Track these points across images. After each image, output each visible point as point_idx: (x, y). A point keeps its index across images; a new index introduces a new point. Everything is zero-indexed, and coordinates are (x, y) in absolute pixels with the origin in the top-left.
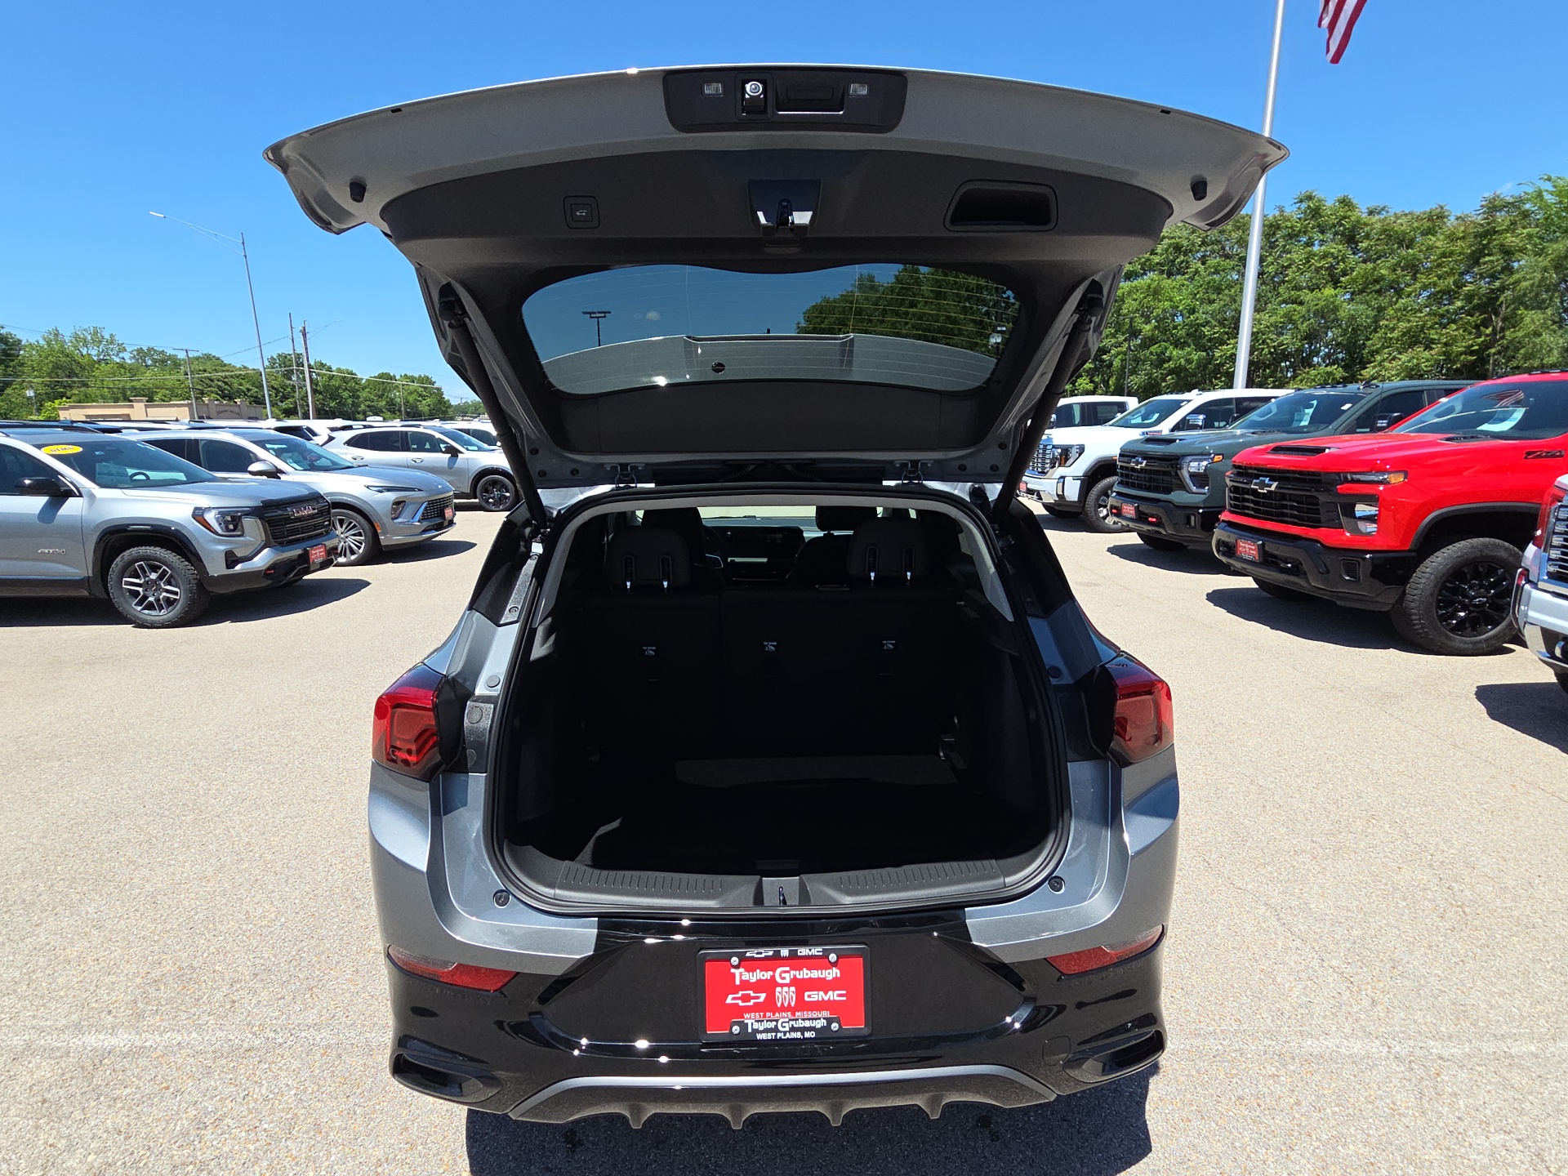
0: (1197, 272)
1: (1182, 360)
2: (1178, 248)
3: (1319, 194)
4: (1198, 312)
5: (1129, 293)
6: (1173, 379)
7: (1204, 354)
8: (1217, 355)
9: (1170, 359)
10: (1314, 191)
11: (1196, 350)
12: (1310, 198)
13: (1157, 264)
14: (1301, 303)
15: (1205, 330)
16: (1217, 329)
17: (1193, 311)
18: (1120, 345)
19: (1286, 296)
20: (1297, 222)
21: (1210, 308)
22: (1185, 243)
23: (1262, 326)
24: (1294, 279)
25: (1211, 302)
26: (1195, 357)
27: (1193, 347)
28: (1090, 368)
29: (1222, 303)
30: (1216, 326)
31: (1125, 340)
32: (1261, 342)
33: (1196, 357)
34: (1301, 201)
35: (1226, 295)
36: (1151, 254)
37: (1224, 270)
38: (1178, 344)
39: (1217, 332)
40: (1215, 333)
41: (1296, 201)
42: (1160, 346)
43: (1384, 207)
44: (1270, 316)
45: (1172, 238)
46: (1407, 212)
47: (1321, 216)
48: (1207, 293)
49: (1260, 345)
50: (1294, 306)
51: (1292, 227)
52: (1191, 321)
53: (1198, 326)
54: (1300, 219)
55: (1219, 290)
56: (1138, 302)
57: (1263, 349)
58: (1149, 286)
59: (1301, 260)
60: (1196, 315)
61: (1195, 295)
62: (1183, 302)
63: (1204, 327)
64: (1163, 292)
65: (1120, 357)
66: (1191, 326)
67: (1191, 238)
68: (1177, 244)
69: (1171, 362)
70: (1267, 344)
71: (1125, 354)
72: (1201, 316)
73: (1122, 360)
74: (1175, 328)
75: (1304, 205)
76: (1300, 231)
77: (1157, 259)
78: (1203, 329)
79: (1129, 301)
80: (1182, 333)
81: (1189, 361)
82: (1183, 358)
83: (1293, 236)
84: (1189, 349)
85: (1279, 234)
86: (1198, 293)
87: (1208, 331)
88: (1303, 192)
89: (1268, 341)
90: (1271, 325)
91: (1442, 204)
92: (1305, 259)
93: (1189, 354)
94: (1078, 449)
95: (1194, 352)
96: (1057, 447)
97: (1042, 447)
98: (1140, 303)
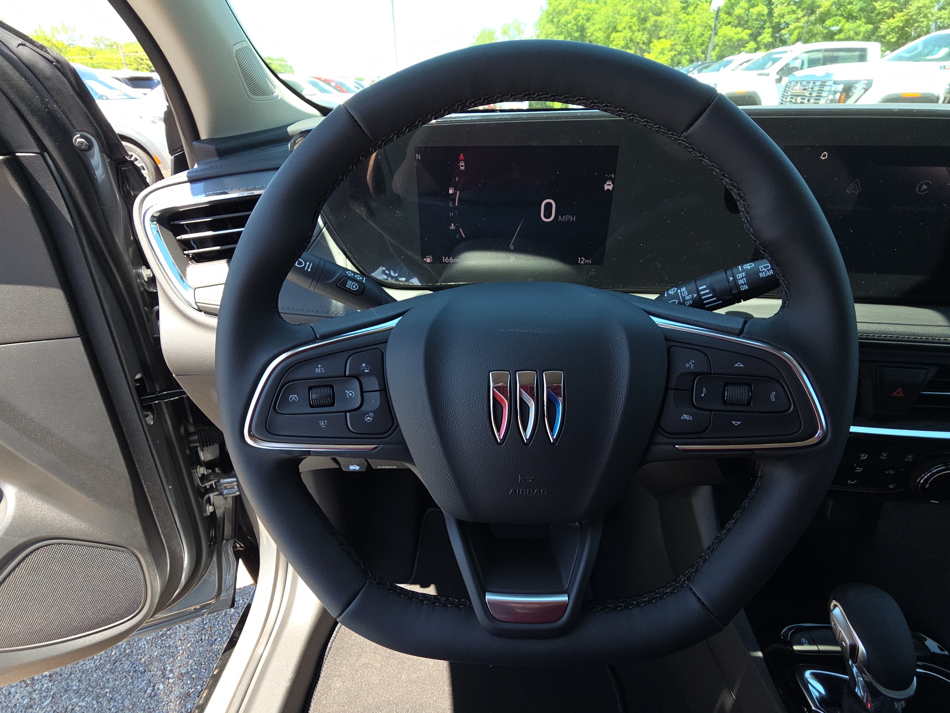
7: (871, 27)
8: (883, 27)
9: (840, 31)
11: (865, 23)
18: (798, 20)
26: (863, 29)
27: (863, 19)
28: (769, 43)
31: (804, 16)
32: (922, 15)
38: (850, 17)
40: (886, 7)
42: (835, 20)
49: (921, 18)
65: (797, 31)
69: (842, 34)
70: (928, 17)
71: (802, 27)
73: (799, 34)
82: (852, 30)
84: (860, 22)
89: (929, 15)
93: (859, 26)
94: (864, 84)
95: (863, 25)
96: (838, 82)
97: (818, 83)
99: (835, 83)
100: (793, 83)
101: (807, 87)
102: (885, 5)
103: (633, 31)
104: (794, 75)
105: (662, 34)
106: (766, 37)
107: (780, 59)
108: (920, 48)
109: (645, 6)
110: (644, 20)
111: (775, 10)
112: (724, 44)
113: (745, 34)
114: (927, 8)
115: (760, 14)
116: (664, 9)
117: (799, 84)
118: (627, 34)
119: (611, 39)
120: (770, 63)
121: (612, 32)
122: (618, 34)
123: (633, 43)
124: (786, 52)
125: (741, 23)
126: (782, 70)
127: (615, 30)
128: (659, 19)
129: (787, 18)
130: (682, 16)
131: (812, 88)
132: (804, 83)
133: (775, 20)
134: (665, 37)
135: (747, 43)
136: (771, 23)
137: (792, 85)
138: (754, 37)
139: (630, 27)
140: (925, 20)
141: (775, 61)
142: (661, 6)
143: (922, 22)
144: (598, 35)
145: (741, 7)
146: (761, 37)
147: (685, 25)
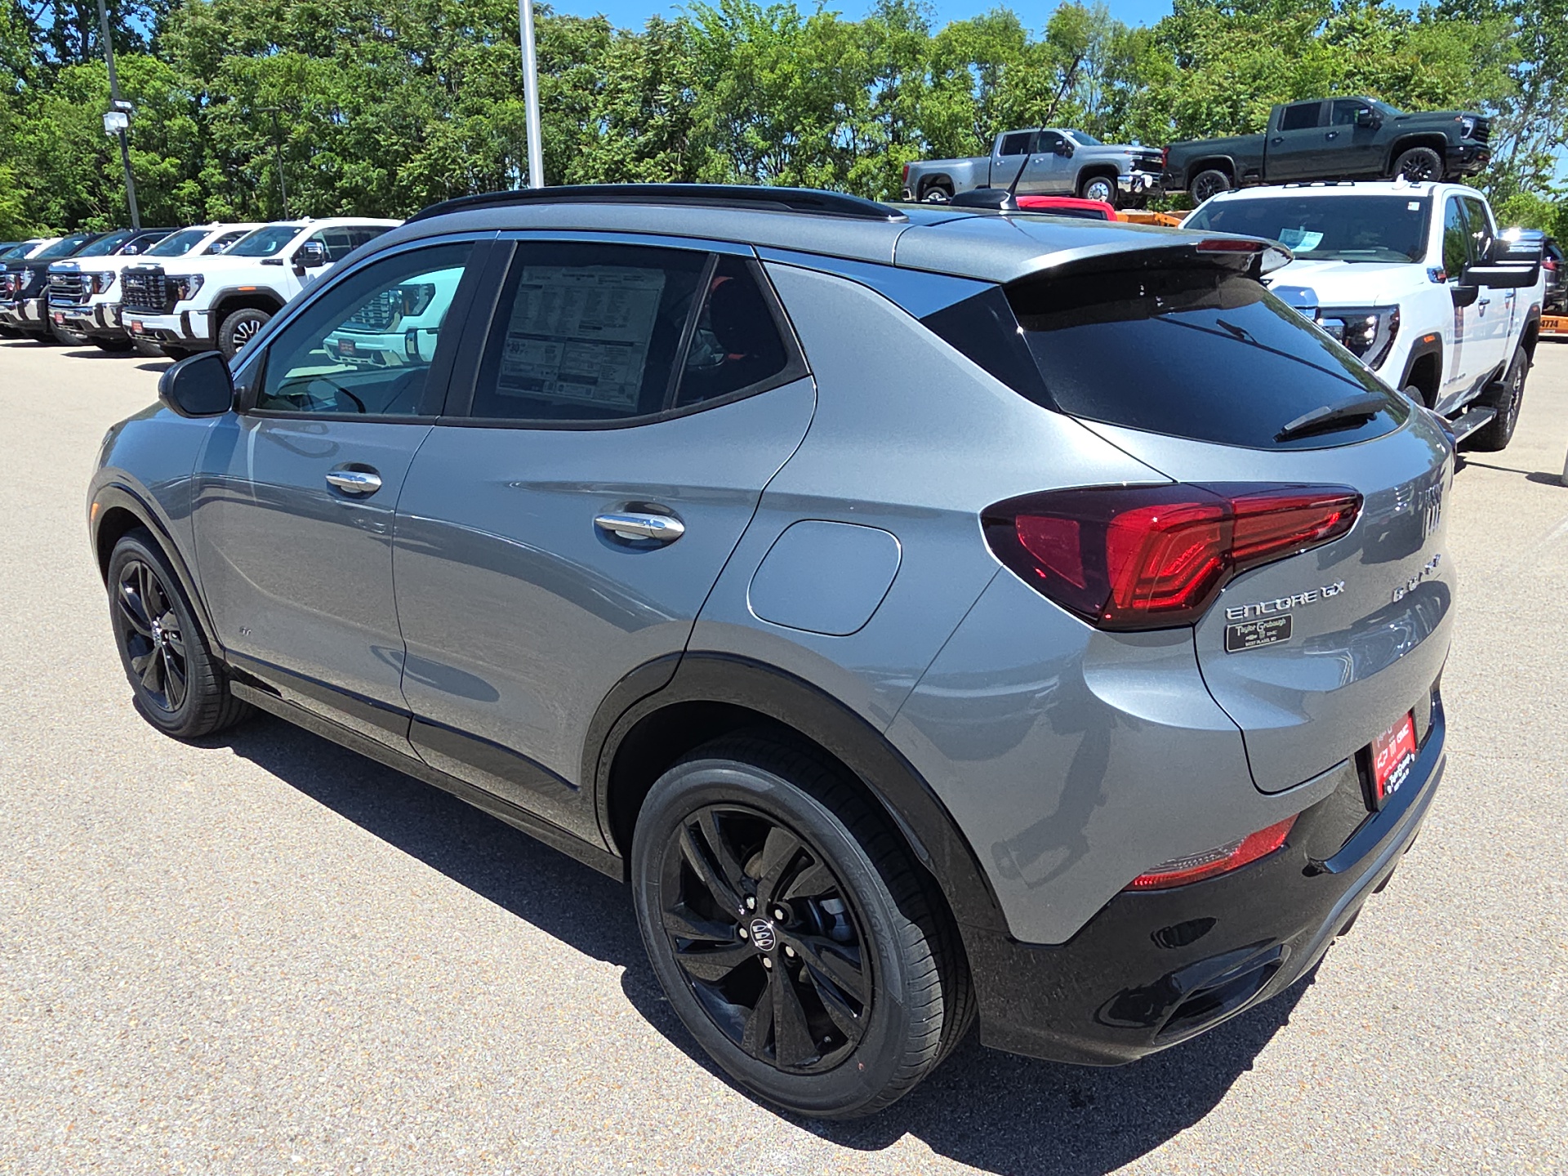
0: (347, 55)
1: (358, 178)
2: (314, 16)
4: (364, 112)
5: (263, 75)
6: (349, 203)
7: (384, 171)
8: (401, 173)
9: (340, 175)
11: (373, 166)
13: (289, 35)
14: (487, 115)
15: (380, 139)
16: (395, 139)
17: (357, 111)
19: (468, 103)
21: (378, 108)
22: (324, 11)
23: (449, 140)
24: (474, 81)
25: (377, 100)
26: (373, 175)
27: (368, 160)
28: (222, 183)
29: (394, 103)
30: (391, 134)
31: (268, 143)
33: (375, 175)
35: (396, 93)
36: (278, 19)
37: (385, 58)
38: (346, 154)
39: (395, 144)
40: (393, 144)
42: (324, 156)
43: (549, 7)
44: (455, 128)
46: (572, 17)
48: (371, 87)
50: (481, 117)
51: (456, 14)
52: (358, 124)
53: (369, 134)
55: (385, 85)
56: (278, 90)
57: (454, 170)
58: (289, 68)
59: (476, 59)
60: (363, 116)
61: (355, 88)
62: (342, 97)
63: (377, 134)
64: (310, 78)
66: (358, 129)
69: (344, 181)
70: (459, 164)
72: (369, 120)
73: (272, 174)
74: (338, 131)
76: (466, 19)
77: (287, 28)
78: (376, 136)
79: (264, 88)
80: (351, 139)
81: (368, 181)
82: (358, 175)
83: (459, 25)
84: (365, 164)
85: (443, 20)
86: (358, 86)
87: (384, 141)
91: (604, 15)
92: (481, 56)
98: (282, 90)
102: (393, 141)
111: (213, 128)
113: (169, 165)
115: (185, 132)
120: (275, 244)
129: (240, 146)
133: (220, 146)
136: (214, 150)
138: (190, 171)
141: (281, 241)
146: (203, 173)
147: (31, 138)
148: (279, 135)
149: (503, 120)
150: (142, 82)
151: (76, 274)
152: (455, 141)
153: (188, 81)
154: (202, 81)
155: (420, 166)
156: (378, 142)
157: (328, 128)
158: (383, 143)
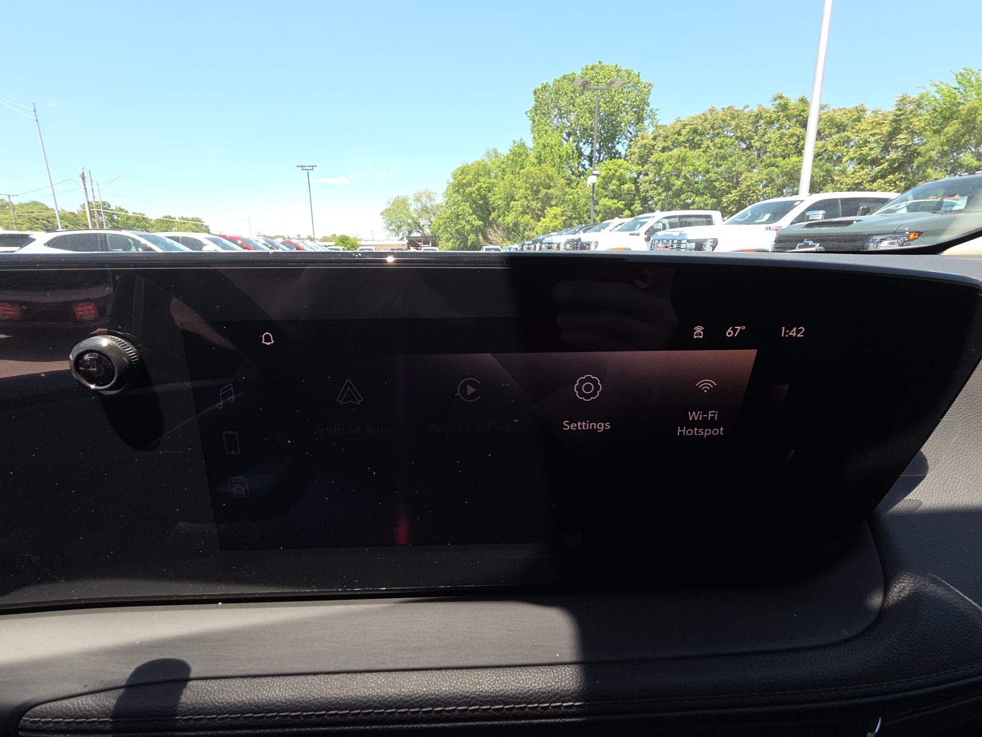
0: (708, 147)
2: (695, 131)
3: (785, 95)
4: (711, 172)
5: (667, 161)
7: (715, 200)
8: (724, 200)
9: (693, 203)
10: (783, 93)
11: (710, 198)
12: (781, 97)
13: (682, 142)
14: (777, 167)
15: (717, 184)
17: (708, 172)
18: (659, 194)
19: (768, 161)
20: (773, 113)
21: (719, 170)
22: (700, 128)
23: (753, 181)
24: (773, 150)
25: (718, 166)
27: (708, 195)
28: (640, 210)
29: (727, 166)
30: (723, 181)
31: (663, 192)
32: (751, 192)
33: (710, 202)
34: (775, 100)
35: (729, 161)
36: (678, 135)
37: (726, 145)
38: (698, 193)
39: (724, 186)
40: (723, 186)
41: (772, 99)
42: (687, 195)
43: (827, 105)
44: (758, 175)
45: (692, 125)
46: (841, 108)
47: (789, 110)
48: (717, 160)
50: (773, 168)
51: (770, 117)
52: (707, 178)
53: (712, 182)
54: (774, 111)
55: (724, 158)
56: (672, 166)
58: (678, 156)
59: (777, 138)
60: (710, 174)
61: (709, 161)
62: (702, 166)
63: (716, 182)
64: (688, 159)
65: (660, 202)
66: (706, 181)
67: (704, 124)
68: (696, 128)
69: (695, 205)
70: (756, 193)
71: (664, 200)
72: (713, 176)
73: (662, 204)
74: (697, 183)
75: (777, 102)
76: (774, 119)
77: (682, 139)
78: (715, 183)
79: (666, 165)
80: (701, 186)
82: (702, 202)
83: (770, 123)
84: (706, 197)
85: (762, 122)
86: (711, 160)
88: (776, 94)
89: (757, 191)
90: (759, 181)
91: (862, 103)
92: (780, 137)
93: (706, 200)
94: (711, 242)
95: (709, 199)
96: (692, 241)
97: (676, 241)
98: (674, 167)
99: (689, 241)
100: (657, 241)
101: (668, 245)
102: (723, 184)
103: (529, 201)
104: (657, 235)
105: (553, 203)
106: (637, 206)
107: (645, 223)
108: (749, 215)
109: (536, 181)
110: (537, 192)
111: (641, 187)
112: (605, 211)
113: (620, 204)
114: (754, 187)
115: (629, 190)
116: (552, 184)
117: (661, 242)
118: (523, 202)
119: (511, 206)
120: (639, 226)
121: (511, 201)
122: (516, 202)
123: (530, 209)
124: (649, 217)
125: (616, 196)
126: (648, 231)
127: (513, 199)
128: (550, 191)
129: (651, 193)
130: (567, 190)
131: (672, 246)
132: (665, 241)
133: (642, 194)
134: (556, 205)
135: (624, 211)
136: (639, 196)
137: (656, 243)
138: (628, 206)
139: (526, 197)
140: (755, 195)
141: (642, 224)
142: (550, 182)
143: (753, 196)
144: (499, 203)
145: (614, 185)
146: (633, 206)
147: (571, 197)
148: (668, 188)
149: (786, 168)
150: (616, 171)
151: (551, 243)
152: (757, 182)
153: (635, 168)
154: (640, 167)
155: (734, 196)
156: (715, 186)
157: (692, 182)
158: (717, 186)
